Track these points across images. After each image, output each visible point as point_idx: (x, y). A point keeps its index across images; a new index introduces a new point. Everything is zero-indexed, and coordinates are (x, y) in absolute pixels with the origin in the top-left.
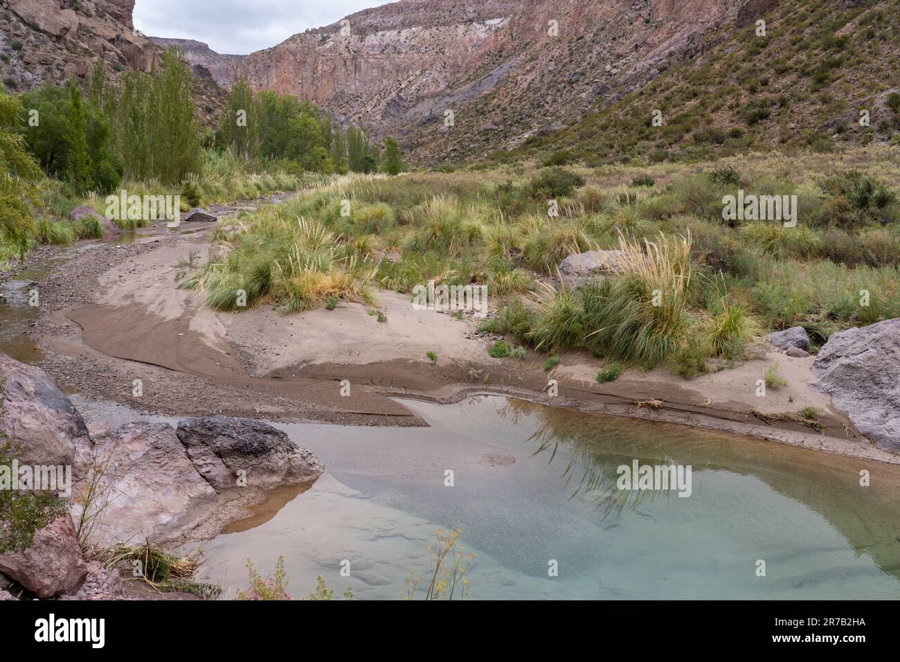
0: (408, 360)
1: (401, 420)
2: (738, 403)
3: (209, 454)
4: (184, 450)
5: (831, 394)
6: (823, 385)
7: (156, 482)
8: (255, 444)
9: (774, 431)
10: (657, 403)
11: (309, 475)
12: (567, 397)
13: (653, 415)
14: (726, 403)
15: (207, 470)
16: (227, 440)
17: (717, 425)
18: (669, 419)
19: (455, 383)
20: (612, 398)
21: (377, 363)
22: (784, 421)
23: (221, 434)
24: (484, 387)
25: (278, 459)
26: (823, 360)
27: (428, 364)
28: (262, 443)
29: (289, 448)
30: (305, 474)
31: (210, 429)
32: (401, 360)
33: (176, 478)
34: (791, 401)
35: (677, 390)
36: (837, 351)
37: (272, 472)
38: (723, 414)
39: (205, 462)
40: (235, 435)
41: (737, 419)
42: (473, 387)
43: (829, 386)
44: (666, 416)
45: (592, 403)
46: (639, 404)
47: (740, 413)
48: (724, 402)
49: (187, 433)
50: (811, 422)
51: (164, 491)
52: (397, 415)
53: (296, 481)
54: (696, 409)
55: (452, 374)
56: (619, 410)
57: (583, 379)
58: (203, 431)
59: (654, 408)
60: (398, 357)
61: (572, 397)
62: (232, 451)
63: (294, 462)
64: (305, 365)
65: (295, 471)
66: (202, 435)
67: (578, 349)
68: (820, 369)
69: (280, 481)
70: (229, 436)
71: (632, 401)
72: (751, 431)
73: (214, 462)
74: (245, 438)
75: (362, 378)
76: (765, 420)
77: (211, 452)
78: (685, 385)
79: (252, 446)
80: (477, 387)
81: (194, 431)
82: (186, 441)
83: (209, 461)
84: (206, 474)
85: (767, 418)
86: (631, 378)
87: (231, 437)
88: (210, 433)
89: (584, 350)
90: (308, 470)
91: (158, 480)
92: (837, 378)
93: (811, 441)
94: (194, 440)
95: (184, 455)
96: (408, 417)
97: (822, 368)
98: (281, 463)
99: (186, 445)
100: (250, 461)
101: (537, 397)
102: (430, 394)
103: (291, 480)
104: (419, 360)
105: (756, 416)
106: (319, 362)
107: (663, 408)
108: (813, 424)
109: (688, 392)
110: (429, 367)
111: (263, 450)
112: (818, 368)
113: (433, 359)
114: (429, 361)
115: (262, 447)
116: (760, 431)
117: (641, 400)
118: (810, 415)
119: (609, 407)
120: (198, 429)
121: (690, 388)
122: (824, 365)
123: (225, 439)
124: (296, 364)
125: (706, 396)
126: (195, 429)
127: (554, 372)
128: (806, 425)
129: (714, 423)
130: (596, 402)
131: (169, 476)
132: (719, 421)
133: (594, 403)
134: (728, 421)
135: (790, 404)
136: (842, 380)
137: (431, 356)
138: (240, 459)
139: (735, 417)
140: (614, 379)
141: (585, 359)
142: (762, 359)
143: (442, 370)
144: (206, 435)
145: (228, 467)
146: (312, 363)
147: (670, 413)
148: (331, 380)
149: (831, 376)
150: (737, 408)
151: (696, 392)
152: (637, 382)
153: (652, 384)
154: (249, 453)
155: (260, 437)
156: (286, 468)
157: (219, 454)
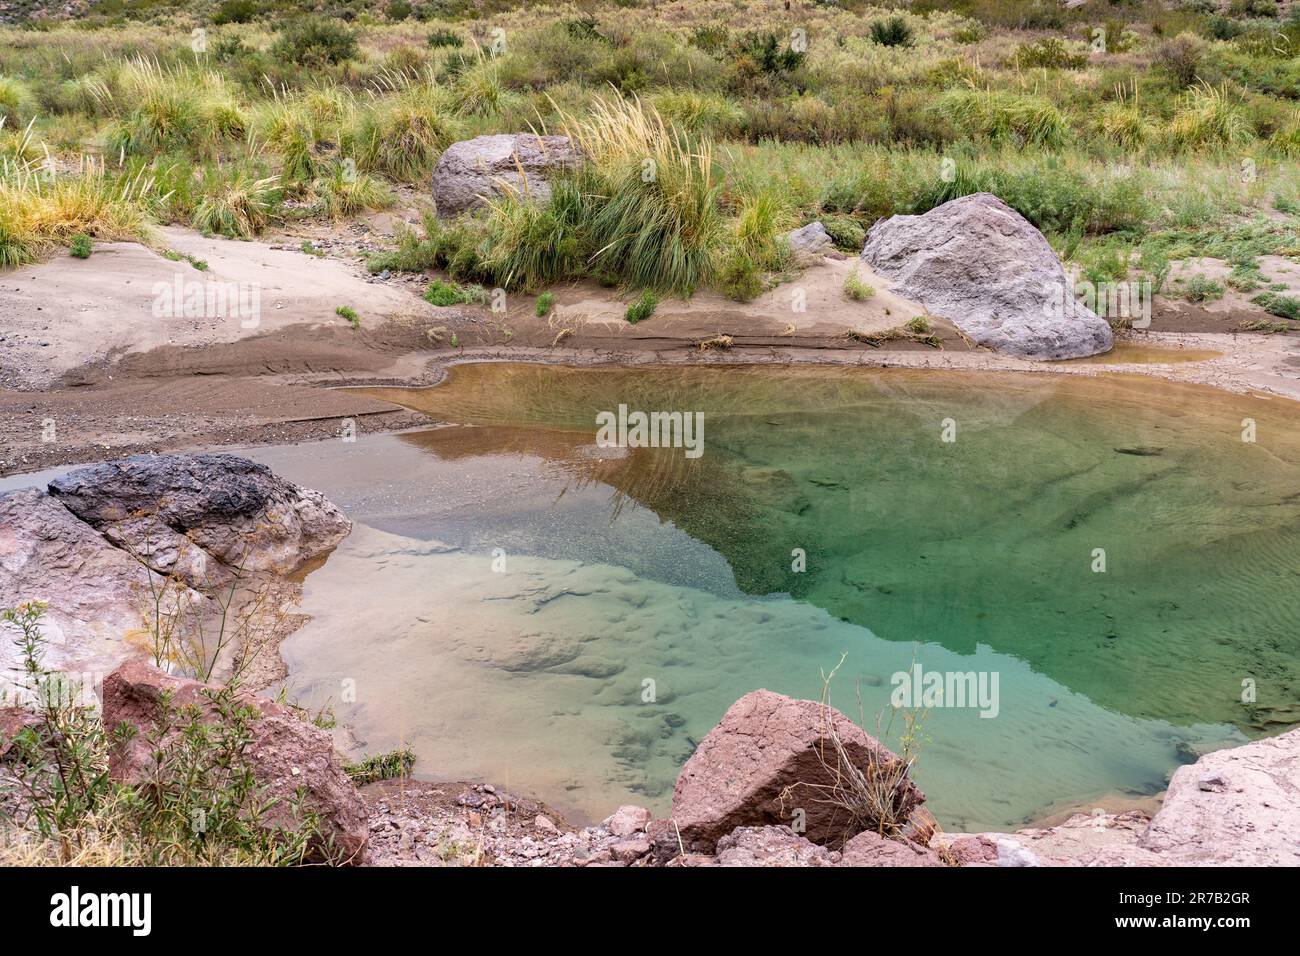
0: (309, 325)
1: (388, 419)
2: (830, 325)
3: (161, 529)
4: (98, 533)
5: (920, 299)
6: (910, 289)
7: (81, 604)
8: (244, 495)
9: (887, 354)
10: (728, 340)
11: (338, 532)
12: (596, 350)
13: (728, 358)
14: (813, 328)
15: (168, 561)
16: (186, 497)
17: (817, 358)
18: (751, 359)
19: (408, 352)
20: (662, 342)
21: (254, 338)
22: (892, 340)
23: (169, 488)
24: (458, 353)
25: (281, 515)
26: (893, 258)
27: (346, 327)
28: (252, 490)
29: (288, 492)
30: (330, 532)
31: (142, 483)
32: (296, 327)
33: (117, 588)
34: (888, 313)
35: (740, 318)
36: (911, 244)
37: (280, 539)
38: (816, 343)
39: (158, 546)
40: (198, 485)
41: (836, 346)
42: (441, 355)
43: (918, 290)
44: (743, 356)
45: (637, 353)
46: (703, 345)
47: (837, 338)
48: (810, 326)
49: (90, 500)
50: (922, 337)
51: (110, 619)
52: (376, 414)
53: (322, 547)
54: (778, 342)
55: (396, 339)
56: (680, 357)
57: (605, 321)
58: (128, 490)
59: (723, 347)
60: (287, 322)
61: (604, 348)
62: (205, 516)
63: (306, 514)
64: (119, 357)
65: (313, 530)
66: (128, 498)
67: (574, 279)
68: (890, 271)
69: (297, 553)
70: (188, 489)
71: (691, 343)
72: (860, 359)
73: (175, 543)
74: (220, 486)
75: (248, 365)
76: (871, 342)
77: (163, 526)
78: (748, 311)
79: (240, 498)
80: (447, 355)
81: (105, 493)
82: (93, 514)
83: (164, 543)
84: (170, 569)
85: (872, 340)
86: (669, 310)
87: (192, 490)
88: (145, 491)
89: (582, 279)
90: (332, 524)
91: (84, 600)
92: (925, 278)
93: (936, 359)
94: (112, 510)
95: (104, 543)
96: (396, 414)
97: (893, 268)
98: (287, 520)
99: (96, 523)
100: (240, 527)
101: (550, 356)
102: (387, 375)
103: (315, 548)
104: (327, 324)
105: (857, 338)
106: (146, 348)
107: (736, 345)
108: (927, 339)
109: (759, 319)
110: (351, 332)
111: (255, 505)
112: (887, 269)
113: (350, 320)
114: (344, 322)
115: (255, 499)
116: (872, 357)
117: (702, 339)
118: (920, 328)
119: (665, 355)
120: (115, 487)
121: (757, 314)
122: (896, 264)
123: (182, 495)
124: (102, 356)
125: (786, 322)
126: (105, 488)
127: (555, 316)
128: (920, 341)
129: (811, 355)
130: (643, 351)
131: (100, 587)
132: (816, 353)
133: (640, 353)
134: (828, 351)
135: (889, 317)
136: (931, 280)
137: (346, 315)
138: (221, 528)
139: (833, 343)
140: (648, 316)
141: (590, 293)
142: (821, 265)
143: (375, 335)
144: (138, 496)
145: (203, 546)
146: (131, 351)
147: (748, 351)
148: (188, 375)
149: (917, 276)
150: (832, 332)
151: (769, 318)
152: (682, 315)
153: (704, 316)
154: (237, 514)
155: (245, 480)
156: (298, 528)
157: (179, 526)
